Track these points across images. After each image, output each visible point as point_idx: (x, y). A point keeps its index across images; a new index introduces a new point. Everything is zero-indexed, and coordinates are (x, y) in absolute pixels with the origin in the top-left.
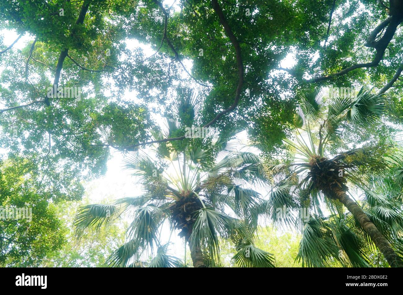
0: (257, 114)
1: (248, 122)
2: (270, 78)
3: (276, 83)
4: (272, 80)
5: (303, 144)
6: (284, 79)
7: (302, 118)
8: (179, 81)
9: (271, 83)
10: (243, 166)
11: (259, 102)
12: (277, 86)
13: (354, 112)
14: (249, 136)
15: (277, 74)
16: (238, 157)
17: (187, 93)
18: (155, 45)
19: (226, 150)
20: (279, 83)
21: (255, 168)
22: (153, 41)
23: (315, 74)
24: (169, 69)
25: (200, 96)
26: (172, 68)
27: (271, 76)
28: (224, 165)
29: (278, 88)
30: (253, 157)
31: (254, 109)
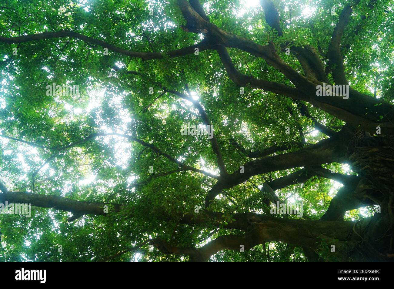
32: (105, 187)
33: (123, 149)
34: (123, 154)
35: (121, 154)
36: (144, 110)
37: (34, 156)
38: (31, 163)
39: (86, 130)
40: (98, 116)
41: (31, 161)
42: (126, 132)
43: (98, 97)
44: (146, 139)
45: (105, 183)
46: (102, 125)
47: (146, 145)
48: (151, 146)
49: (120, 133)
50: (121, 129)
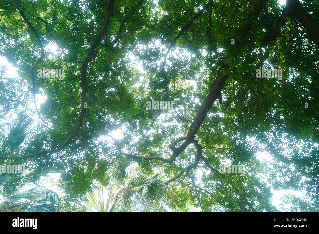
0: (76, 164)
1: (65, 167)
2: (98, 140)
3: (100, 146)
4: (98, 143)
5: (101, 200)
6: (107, 146)
7: (110, 179)
8: (25, 108)
9: (97, 145)
10: (43, 202)
11: (82, 154)
12: (100, 148)
13: (145, 190)
14: (60, 179)
15: (104, 140)
16: (43, 193)
17: (27, 121)
18: (22, 71)
19: (35, 183)
20: (102, 148)
21: (52, 208)
22: (21, 68)
23: (131, 151)
24: (22, 95)
25: (36, 128)
26: (25, 95)
27: (99, 139)
28: (26, 196)
29: (100, 150)
30: (56, 198)
31: (75, 159)
32: (203, 75)
33: (179, 53)
34: (183, 54)
35: (182, 55)
36: (152, 27)
37: (166, 116)
38: (171, 119)
39: (158, 76)
40: (149, 65)
41: (170, 119)
42: (167, 47)
43: (135, 62)
44: (177, 32)
45: (200, 74)
46: (157, 64)
47: (181, 33)
48: (183, 29)
49: (166, 51)
50: (163, 50)
